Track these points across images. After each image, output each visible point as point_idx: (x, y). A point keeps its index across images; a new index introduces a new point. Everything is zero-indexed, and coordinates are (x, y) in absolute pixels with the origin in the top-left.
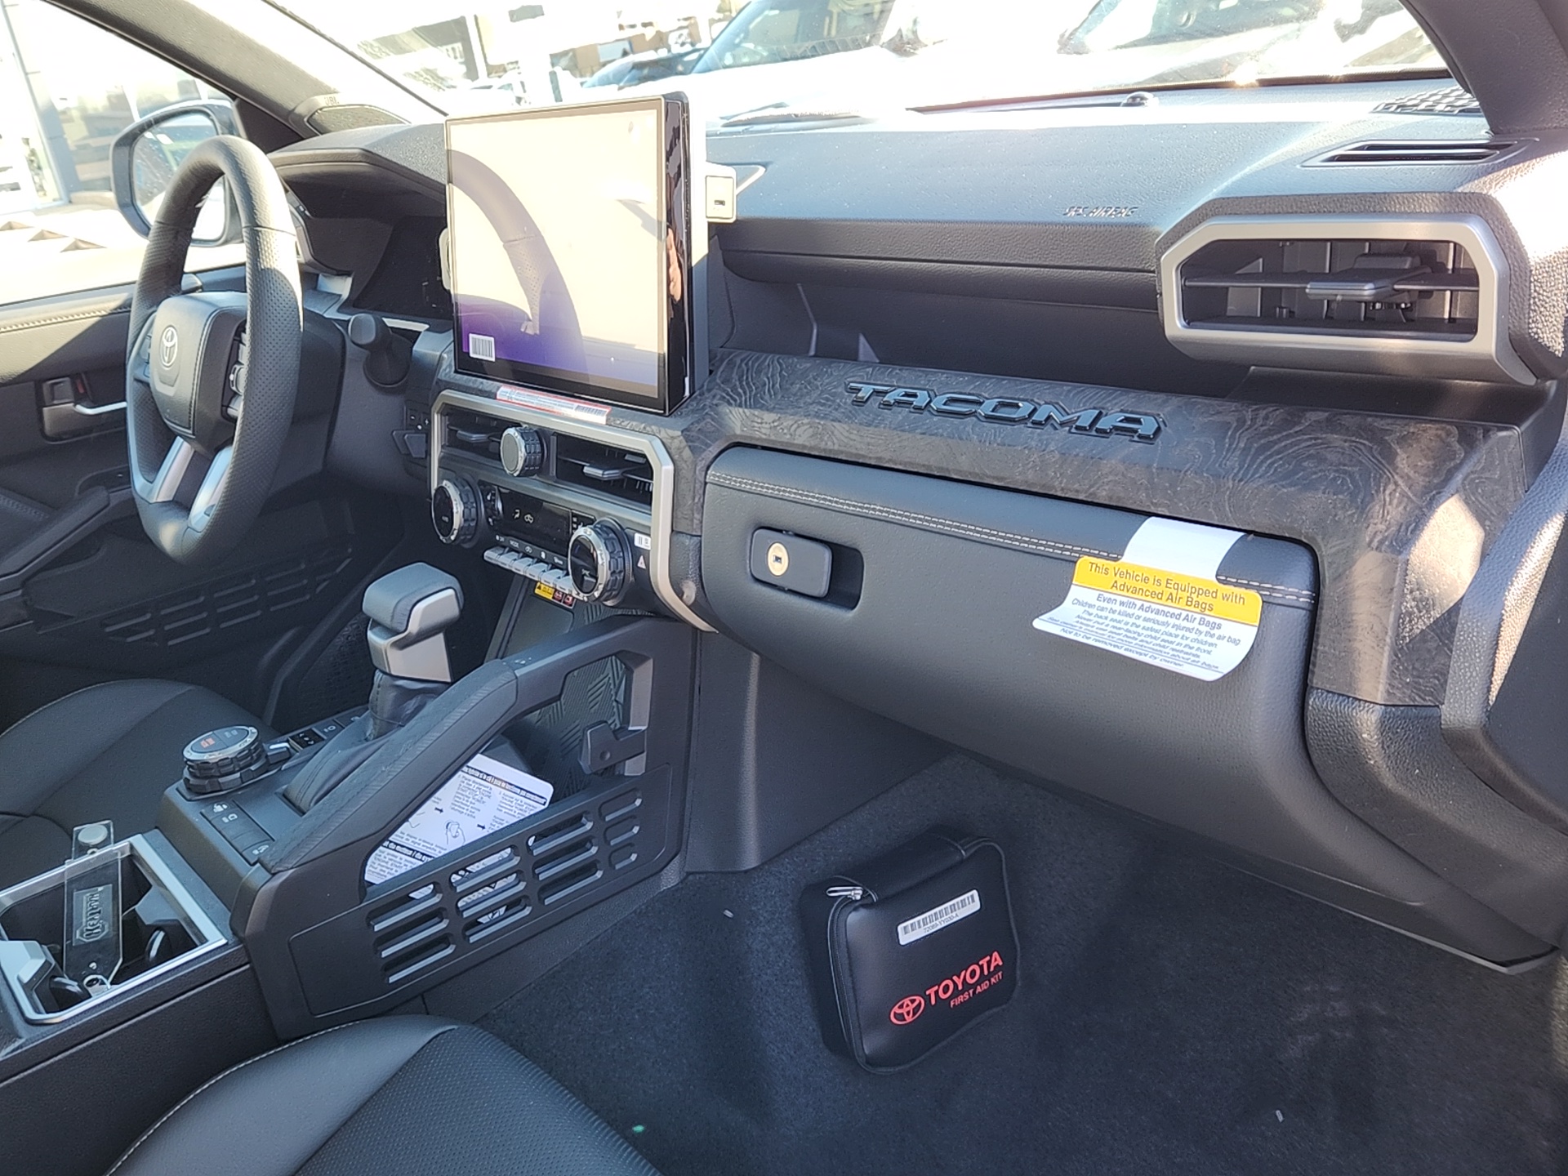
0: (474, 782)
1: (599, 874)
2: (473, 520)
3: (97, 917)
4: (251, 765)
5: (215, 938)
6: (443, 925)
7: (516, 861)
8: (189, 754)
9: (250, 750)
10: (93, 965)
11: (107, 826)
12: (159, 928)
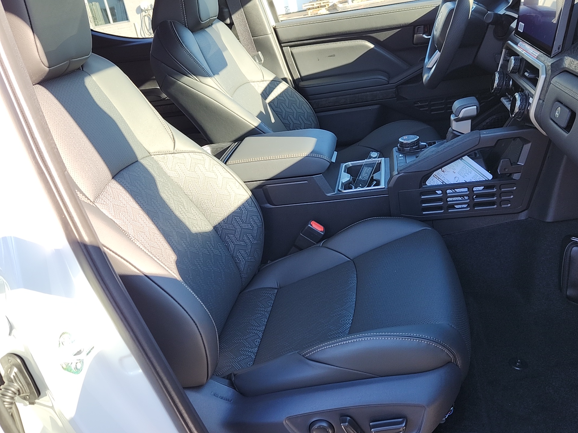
0: (467, 167)
1: (495, 206)
2: (500, 86)
3: (366, 174)
4: (414, 146)
5: (382, 185)
6: (441, 203)
7: (468, 193)
8: (400, 140)
9: (414, 142)
10: (361, 185)
11: (378, 154)
12: (376, 180)
